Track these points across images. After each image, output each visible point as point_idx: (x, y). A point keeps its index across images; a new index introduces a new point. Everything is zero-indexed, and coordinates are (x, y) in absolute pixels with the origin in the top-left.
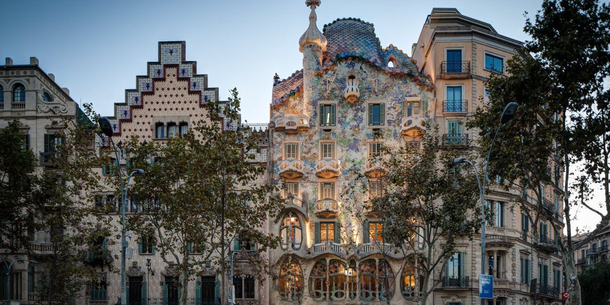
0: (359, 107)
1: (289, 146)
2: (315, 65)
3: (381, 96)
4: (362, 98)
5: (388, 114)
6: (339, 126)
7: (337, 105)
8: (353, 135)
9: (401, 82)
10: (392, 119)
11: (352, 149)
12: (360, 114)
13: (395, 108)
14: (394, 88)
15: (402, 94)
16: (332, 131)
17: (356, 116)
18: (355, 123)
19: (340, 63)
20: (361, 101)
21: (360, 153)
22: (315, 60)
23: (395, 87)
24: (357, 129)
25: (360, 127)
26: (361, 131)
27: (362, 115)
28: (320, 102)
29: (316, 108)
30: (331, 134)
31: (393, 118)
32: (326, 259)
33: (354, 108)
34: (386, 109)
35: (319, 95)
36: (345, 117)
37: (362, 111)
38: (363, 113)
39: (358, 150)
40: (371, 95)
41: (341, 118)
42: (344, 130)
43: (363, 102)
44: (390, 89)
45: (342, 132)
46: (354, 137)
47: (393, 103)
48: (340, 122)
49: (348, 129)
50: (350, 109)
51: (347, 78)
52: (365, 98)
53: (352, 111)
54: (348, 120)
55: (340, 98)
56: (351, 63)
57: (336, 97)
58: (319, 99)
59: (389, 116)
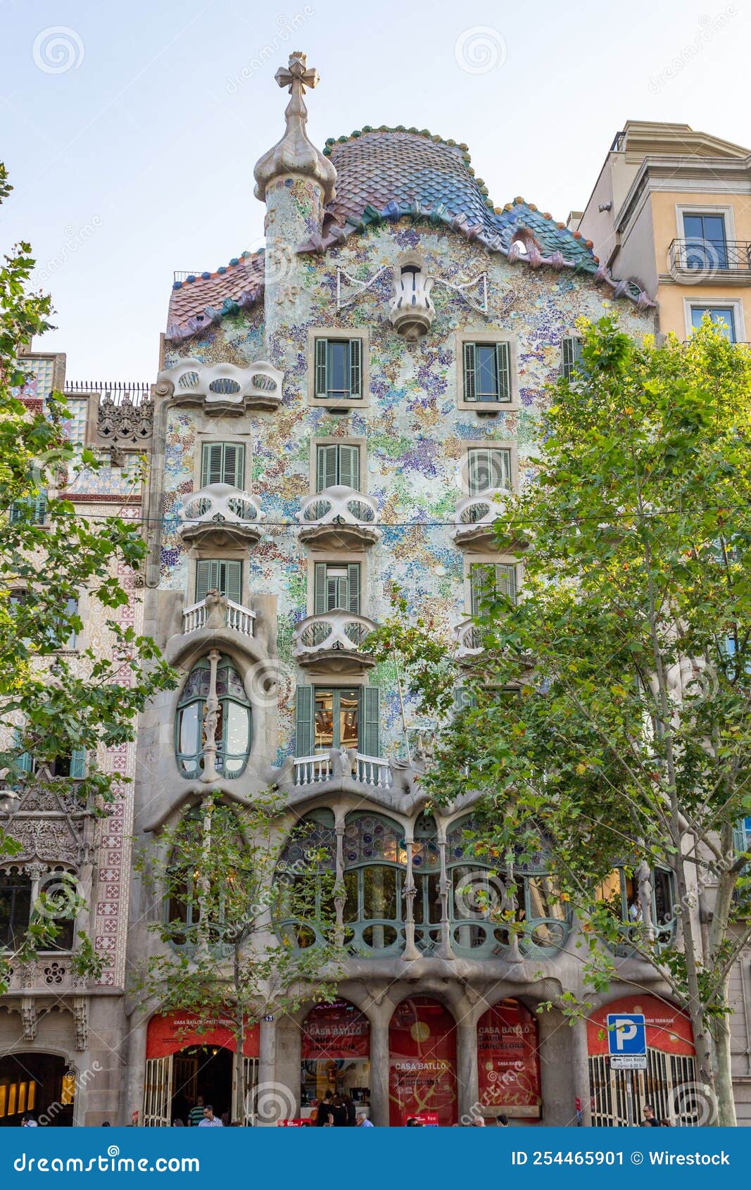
0: (435, 350)
1: (216, 451)
2: (301, 233)
3: (498, 321)
4: (444, 327)
5: (522, 372)
6: (372, 399)
7: (366, 343)
8: (417, 427)
9: (556, 288)
10: (533, 387)
11: (415, 465)
12: (436, 369)
13: (541, 358)
14: (538, 304)
15: (560, 321)
16: (352, 414)
17: (424, 373)
18: (423, 394)
19: (374, 230)
20: (441, 335)
21: (439, 478)
22: (302, 219)
23: (539, 300)
24: (428, 410)
25: (439, 407)
26: (440, 416)
27: (444, 372)
28: (313, 332)
29: (302, 348)
30: (350, 422)
31: (537, 384)
32: (335, 808)
33: (419, 353)
34: (516, 360)
35: (311, 311)
36: (393, 377)
37: (442, 362)
38: (445, 367)
39: (433, 470)
40: (470, 320)
41: (380, 379)
42: (389, 413)
43: (446, 337)
44: (525, 305)
45: (384, 416)
46: (421, 432)
47: (535, 344)
48: (379, 390)
49: (400, 409)
50: (408, 353)
51: (397, 270)
52: (451, 326)
53: (413, 361)
54: (399, 384)
55: (375, 324)
56: (407, 234)
57: (364, 319)
58: (314, 324)
59: (525, 378)
